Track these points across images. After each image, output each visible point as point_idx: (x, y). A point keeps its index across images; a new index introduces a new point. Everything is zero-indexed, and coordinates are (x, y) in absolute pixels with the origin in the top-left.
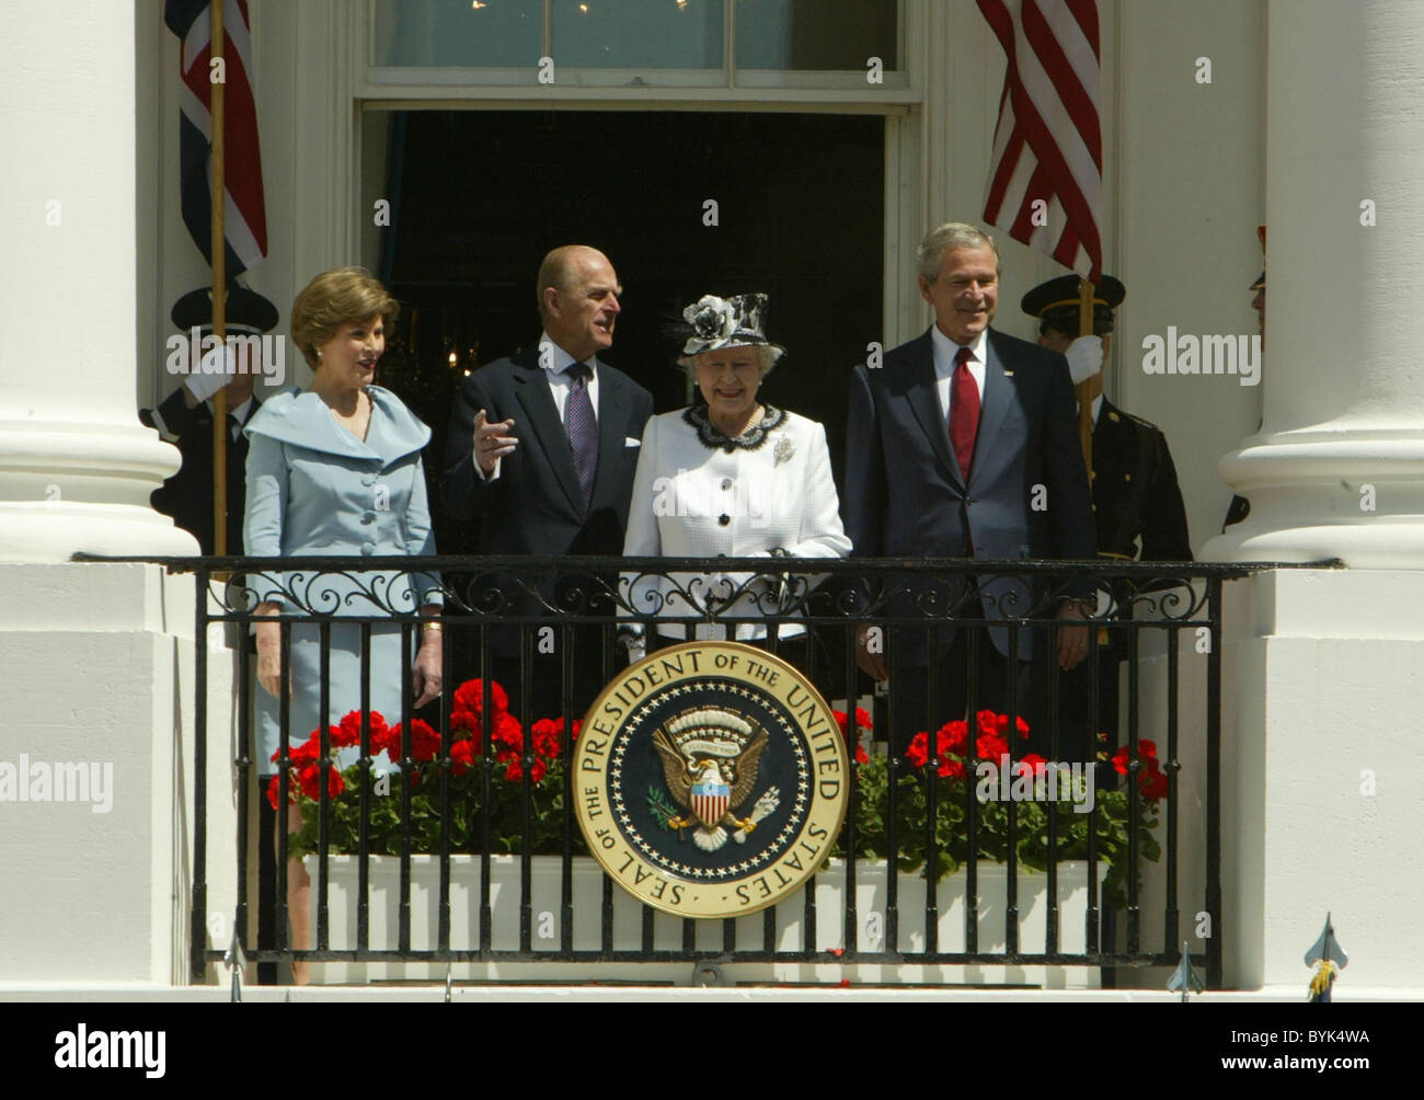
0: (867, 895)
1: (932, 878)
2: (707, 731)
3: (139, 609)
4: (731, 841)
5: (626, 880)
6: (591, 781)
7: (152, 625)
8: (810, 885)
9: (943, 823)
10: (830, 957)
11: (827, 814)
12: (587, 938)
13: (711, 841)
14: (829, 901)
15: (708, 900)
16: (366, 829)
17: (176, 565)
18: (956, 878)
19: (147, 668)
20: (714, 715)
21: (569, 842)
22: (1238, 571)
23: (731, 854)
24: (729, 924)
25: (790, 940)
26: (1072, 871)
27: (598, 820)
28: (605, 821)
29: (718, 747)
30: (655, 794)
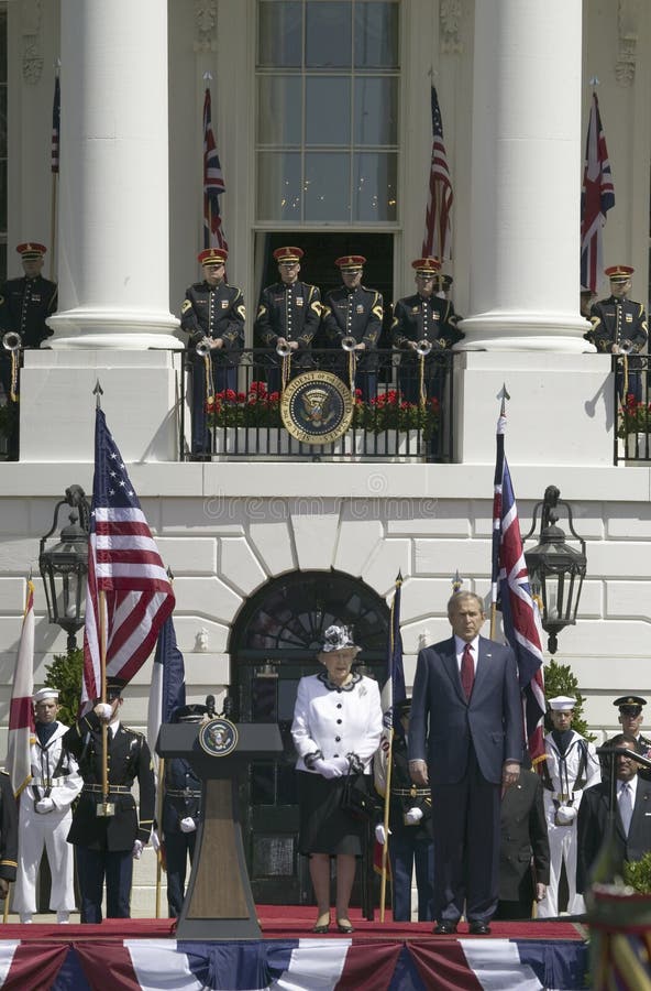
0: (358, 439)
1: (376, 434)
2: (316, 395)
3: (165, 362)
4: (322, 425)
5: (294, 434)
6: (285, 408)
7: (169, 366)
8: (344, 436)
9: (379, 419)
10: (348, 455)
11: (348, 417)
12: (285, 450)
13: (317, 424)
14: (348, 440)
15: (317, 440)
16: (226, 420)
17: (176, 351)
18: (382, 435)
19: (167, 377)
20: (318, 391)
21: (280, 425)
22: (458, 352)
23: (322, 428)
24: (322, 446)
25: (337, 451)
26: (413, 432)
27: (287, 419)
28: (289, 419)
29: (319, 399)
30: (302, 413)
